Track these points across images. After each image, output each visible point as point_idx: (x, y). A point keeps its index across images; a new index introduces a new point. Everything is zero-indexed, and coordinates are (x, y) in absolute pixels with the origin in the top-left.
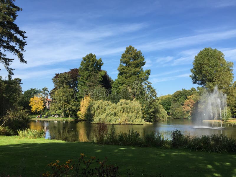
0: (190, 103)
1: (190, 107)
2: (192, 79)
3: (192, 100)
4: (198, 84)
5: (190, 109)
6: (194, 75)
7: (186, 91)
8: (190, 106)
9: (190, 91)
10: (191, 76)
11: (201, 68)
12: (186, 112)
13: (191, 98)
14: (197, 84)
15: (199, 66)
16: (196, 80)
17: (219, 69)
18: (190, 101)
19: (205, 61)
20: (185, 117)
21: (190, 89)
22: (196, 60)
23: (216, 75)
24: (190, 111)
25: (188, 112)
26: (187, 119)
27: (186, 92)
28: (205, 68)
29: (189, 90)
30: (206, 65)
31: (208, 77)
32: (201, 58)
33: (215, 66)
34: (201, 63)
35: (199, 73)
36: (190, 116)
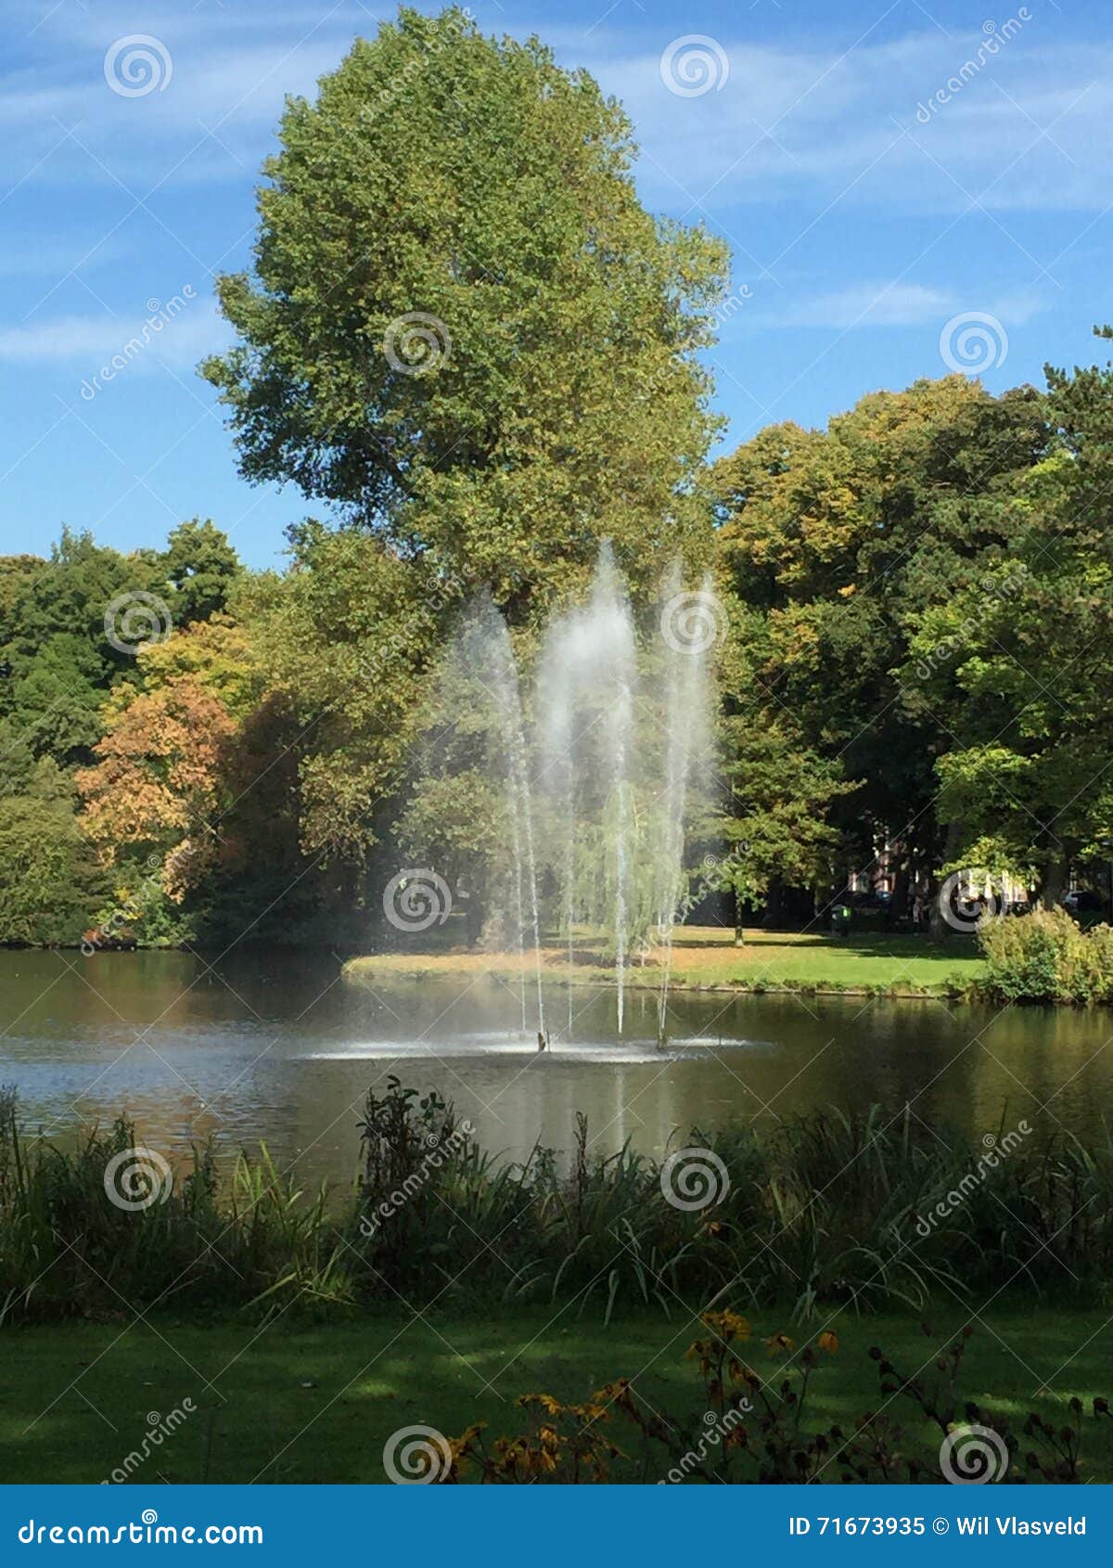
0: (173, 732)
1: (179, 792)
2: (229, 411)
3: (199, 695)
4: (304, 477)
5: (173, 813)
6: (254, 363)
7: (110, 563)
8: (178, 771)
9: (150, 575)
10: (220, 374)
11: (364, 275)
12: (126, 852)
13: (185, 666)
14: (293, 488)
15: (334, 248)
16: (281, 435)
17: (569, 314)
18: (174, 711)
19: (416, 185)
20: (104, 919)
21: (165, 548)
22: (298, 158)
23: (532, 389)
24: (165, 846)
25: (139, 854)
26: (128, 945)
27: (106, 578)
28: (407, 283)
29: (146, 559)
30: (424, 236)
31: (444, 406)
32: (360, 143)
33: (530, 264)
34: (361, 215)
35: (328, 341)
36: (173, 912)
